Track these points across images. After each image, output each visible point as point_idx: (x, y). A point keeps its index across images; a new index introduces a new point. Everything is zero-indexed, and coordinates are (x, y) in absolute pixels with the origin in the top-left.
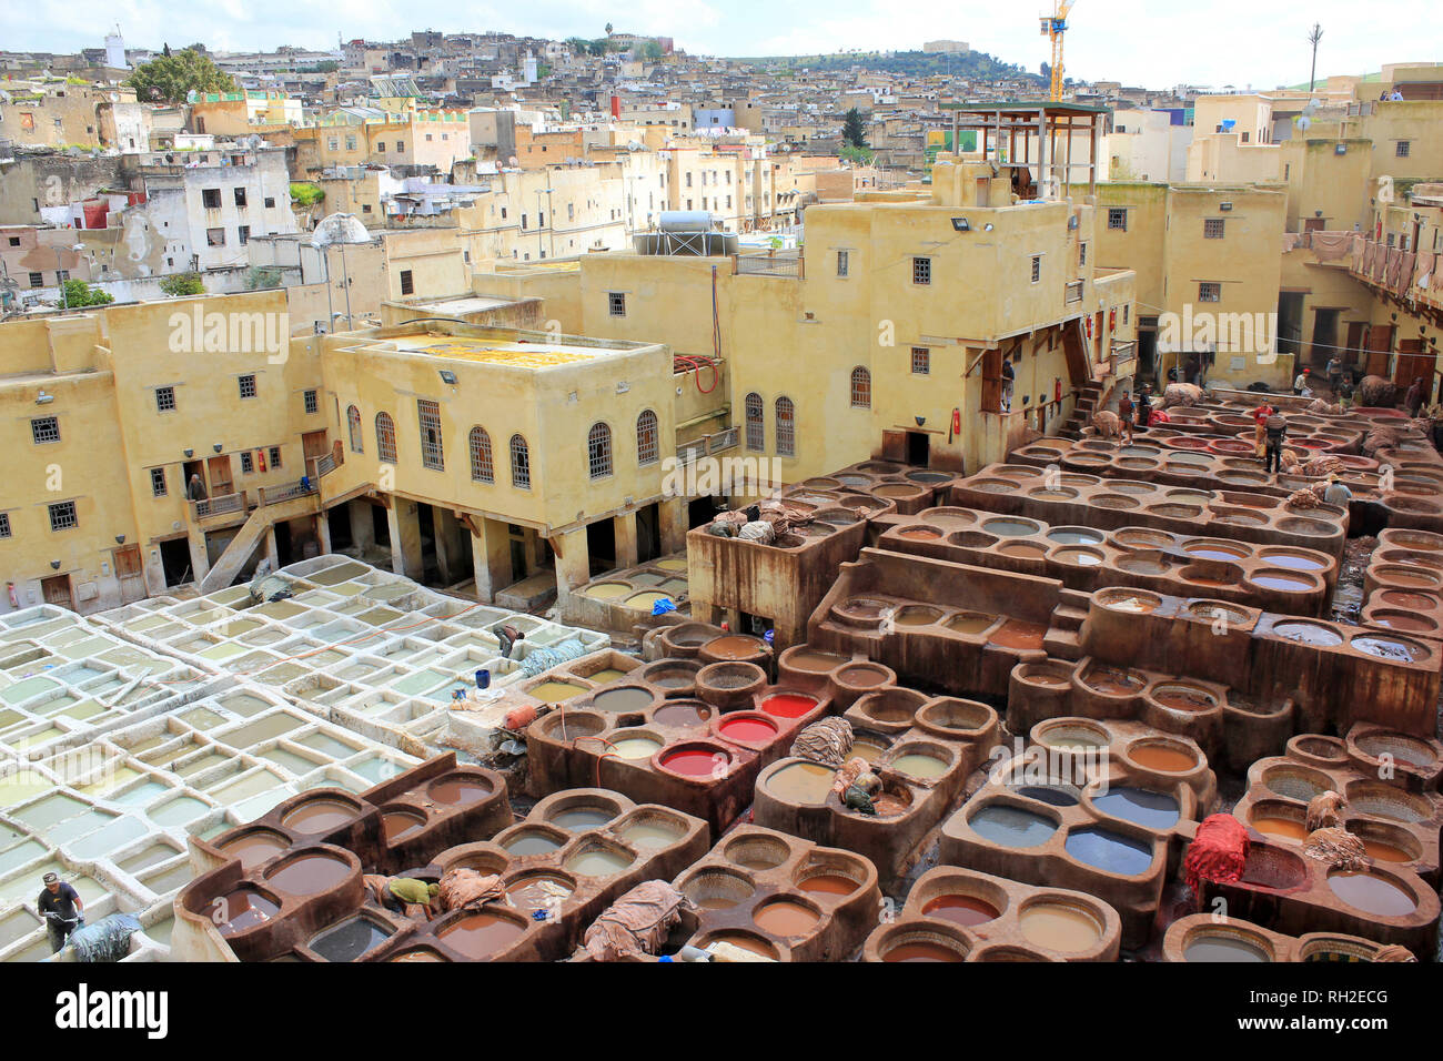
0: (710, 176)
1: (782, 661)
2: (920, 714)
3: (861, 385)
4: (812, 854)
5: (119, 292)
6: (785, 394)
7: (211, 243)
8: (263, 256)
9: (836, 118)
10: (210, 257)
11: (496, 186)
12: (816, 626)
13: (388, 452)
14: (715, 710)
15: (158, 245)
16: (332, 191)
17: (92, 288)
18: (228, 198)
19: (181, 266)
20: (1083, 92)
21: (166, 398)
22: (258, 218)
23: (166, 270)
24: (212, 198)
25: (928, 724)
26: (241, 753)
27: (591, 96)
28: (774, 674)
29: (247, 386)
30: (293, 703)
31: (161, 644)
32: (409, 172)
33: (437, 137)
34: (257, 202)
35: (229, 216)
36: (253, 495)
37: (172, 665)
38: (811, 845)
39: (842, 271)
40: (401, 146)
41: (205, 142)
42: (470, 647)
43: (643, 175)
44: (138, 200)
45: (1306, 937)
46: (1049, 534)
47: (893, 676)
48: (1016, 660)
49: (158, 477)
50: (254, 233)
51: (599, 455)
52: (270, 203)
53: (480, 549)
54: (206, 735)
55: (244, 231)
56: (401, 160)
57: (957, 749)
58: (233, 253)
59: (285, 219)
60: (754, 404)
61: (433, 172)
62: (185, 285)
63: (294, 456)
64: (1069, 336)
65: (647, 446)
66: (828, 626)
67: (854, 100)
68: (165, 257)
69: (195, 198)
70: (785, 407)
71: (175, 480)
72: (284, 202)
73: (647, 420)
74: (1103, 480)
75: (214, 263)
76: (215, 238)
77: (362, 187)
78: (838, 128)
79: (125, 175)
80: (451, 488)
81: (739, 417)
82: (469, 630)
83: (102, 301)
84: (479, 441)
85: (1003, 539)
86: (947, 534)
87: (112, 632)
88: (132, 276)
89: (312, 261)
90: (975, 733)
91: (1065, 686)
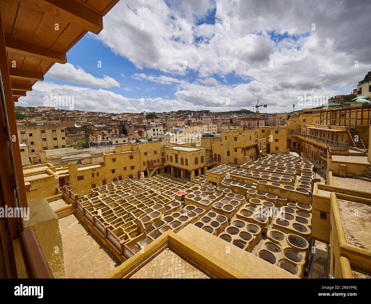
0: (213, 127)
1: (217, 189)
2: (234, 197)
3: (228, 154)
4: (219, 216)
5: (142, 141)
6: (219, 154)
7: (154, 135)
8: (159, 137)
9: (229, 119)
10: (153, 137)
11: (187, 128)
12: (222, 184)
13: (171, 161)
14: (208, 195)
15: (147, 135)
16: (168, 129)
17: (139, 140)
18: (156, 130)
19: (150, 138)
20: (262, 114)
21: (146, 154)
22: (159, 132)
23: (148, 138)
24: (154, 130)
25: (235, 198)
26: (150, 198)
27: (199, 117)
28: (216, 190)
29: (155, 152)
30: (157, 192)
31: (142, 184)
32: (177, 127)
33: (180, 123)
34: (159, 130)
35: (156, 132)
36: (155, 166)
37: (143, 187)
38: (219, 214)
39: (226, 139)
40: (176, 124)
41: (154, 123)
42: (180, 185)
43: (205, 127)
44: (146, 130)
45: (289, 234)
46: (253, 173)
47: (231, 191)
48: (248, 190)
49: (144, 163)
50: (159, 134)
51: (196, 162)
52: (161, 130)
53: (182, 172)
54: (146, 196)
55: (158, 134)
56: (176, 125)
57: (239, 202)
58: (156, 136)
59: (162, 132)
60: (215, 155)
61: (180, 127)
62: (150, 140)
63: (161, 161)
64: (256, 147)
65: (202, 161)
66: (223, 184)
67: (232, 117)
68: (148, 137)
69: (152, 130)
70: (219, 155)
71: (146, 164)
72: (162, 130)
73: (202, 157)
74: (260, 166)
75: (154, 137)
76: (154, 134)
77: (172, 129)
78: (229, 121)
79: (144, 127)
80: (179, 165)
81: (214, 157)
82: (179, 183)
83: (140, 141)
84: (182, 159)
85: (246, 173)
86: (239, 173)
87: (136, 182)
88: (144, 138)
89: (165, 137)
90: (242, 200)
91: (254, 194)
